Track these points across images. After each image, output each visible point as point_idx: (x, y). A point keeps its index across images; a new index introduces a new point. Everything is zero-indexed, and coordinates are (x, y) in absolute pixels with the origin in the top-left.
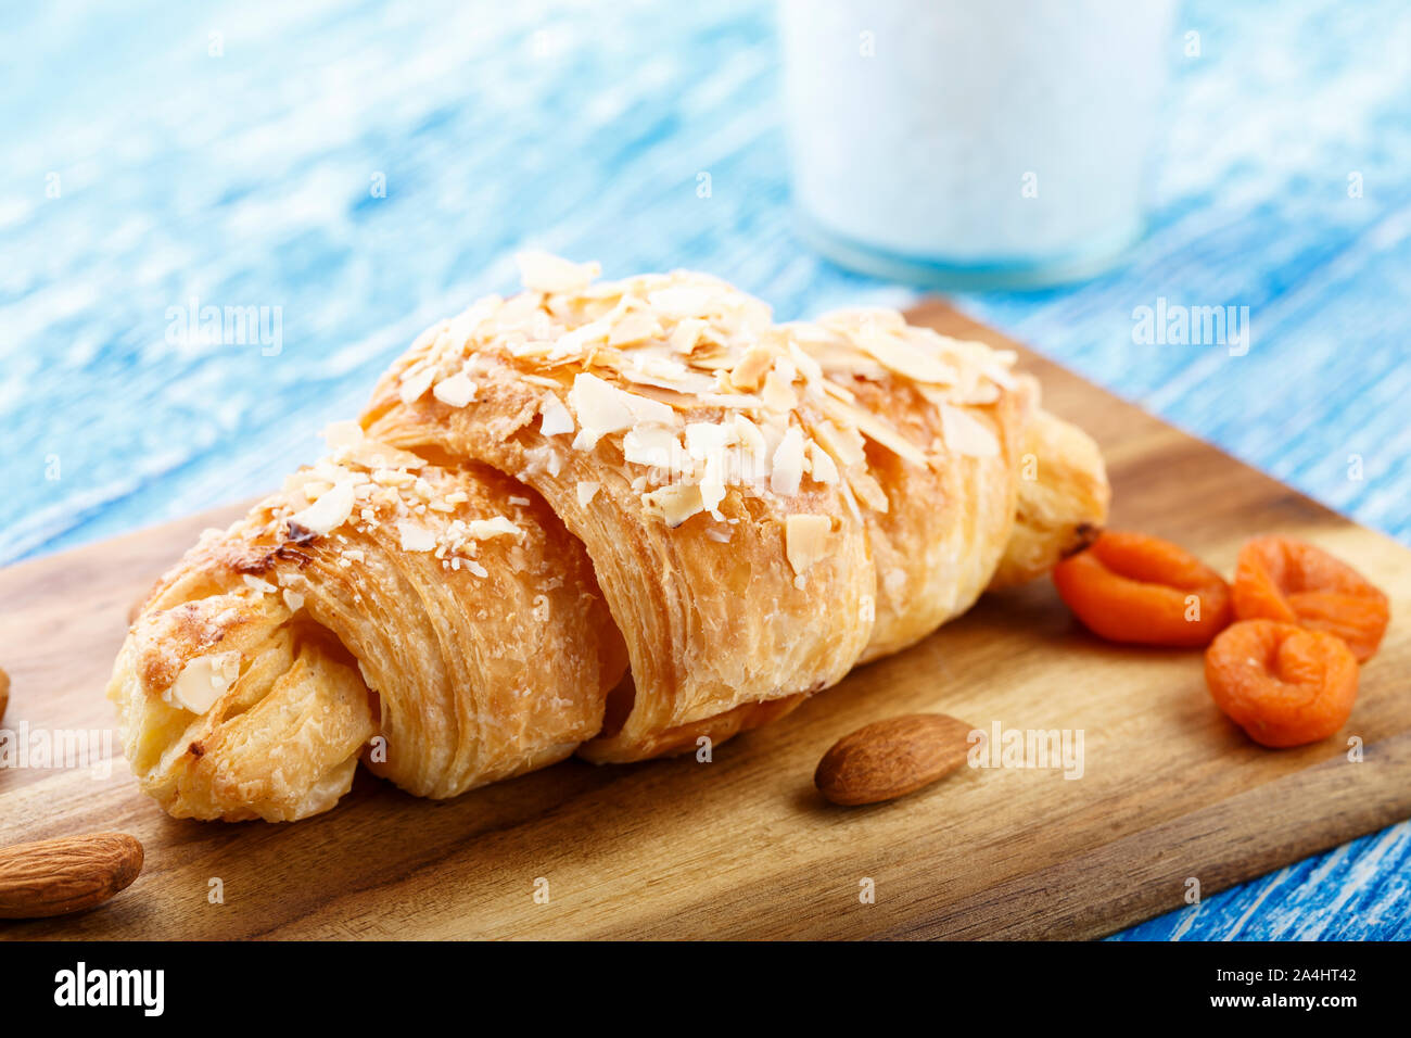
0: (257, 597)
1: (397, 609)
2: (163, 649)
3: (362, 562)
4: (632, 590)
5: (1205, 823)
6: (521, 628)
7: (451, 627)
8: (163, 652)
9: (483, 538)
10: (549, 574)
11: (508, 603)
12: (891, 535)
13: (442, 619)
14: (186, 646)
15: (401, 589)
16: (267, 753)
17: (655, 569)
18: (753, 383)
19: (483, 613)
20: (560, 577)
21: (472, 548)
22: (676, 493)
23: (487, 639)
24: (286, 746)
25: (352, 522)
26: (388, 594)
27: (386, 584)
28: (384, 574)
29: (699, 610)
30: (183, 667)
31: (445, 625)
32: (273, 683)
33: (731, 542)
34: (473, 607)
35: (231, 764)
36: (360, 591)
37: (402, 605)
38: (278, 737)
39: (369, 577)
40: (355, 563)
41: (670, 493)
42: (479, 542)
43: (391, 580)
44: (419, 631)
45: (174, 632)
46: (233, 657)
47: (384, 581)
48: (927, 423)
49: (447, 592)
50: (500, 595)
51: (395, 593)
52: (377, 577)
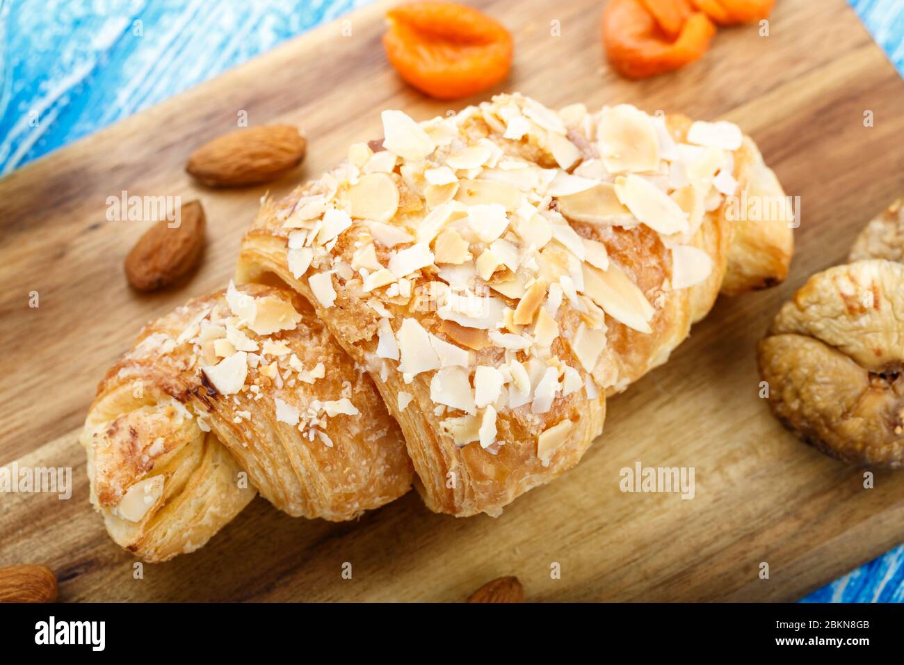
0: (179, 421)
1: (272, 455)
2: (112, 482)
3: (249, 419)
4: (430, 465)
5: (808, 563)
6: (354, 476)
7: (307, 471)
8: (112, 484)
9: (331, 415)
10: (379, 427)
11: (346, 462)
12: (623, 356)
13: (301, 466)
14: (127, 475)
15: (275, 441)
16: (181, 536)
17: (446, 462)
18: (529, 321)
19: (329, 468)
20: (385, 430)
21: (324, 425)
22: (463, 425)
23: (330, 482)
24: (193, 528)
25: (244, 391)
26: (266, 445)
27: (265, 437)
28: (263, 431)
29: (473, 488)
30: (125, 493)
31: (303, 470)
32: (188, 480)
33: (499, 454)
34: (322, 464)
35: (156, 551)
36: (247, 439)
37: (275, 453)
38: (189, 524)
39: (254, 432)
40: (244, 420)
41: (459, 425)
42: (329, 419)
43: (269, 437)
44: (286, 468)
45: (120, 465)
46: (159, 481)
47: (263, 435)
48: (661, 264)
49: (306, 451)
50: (341, 456)
51: (271, 445)
52: (260, 432)
